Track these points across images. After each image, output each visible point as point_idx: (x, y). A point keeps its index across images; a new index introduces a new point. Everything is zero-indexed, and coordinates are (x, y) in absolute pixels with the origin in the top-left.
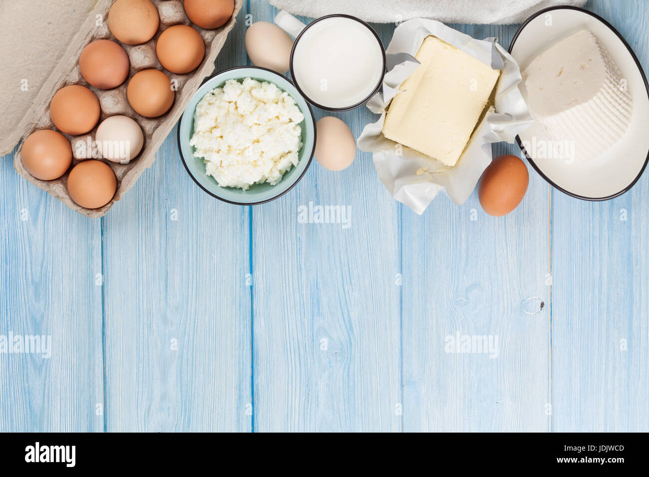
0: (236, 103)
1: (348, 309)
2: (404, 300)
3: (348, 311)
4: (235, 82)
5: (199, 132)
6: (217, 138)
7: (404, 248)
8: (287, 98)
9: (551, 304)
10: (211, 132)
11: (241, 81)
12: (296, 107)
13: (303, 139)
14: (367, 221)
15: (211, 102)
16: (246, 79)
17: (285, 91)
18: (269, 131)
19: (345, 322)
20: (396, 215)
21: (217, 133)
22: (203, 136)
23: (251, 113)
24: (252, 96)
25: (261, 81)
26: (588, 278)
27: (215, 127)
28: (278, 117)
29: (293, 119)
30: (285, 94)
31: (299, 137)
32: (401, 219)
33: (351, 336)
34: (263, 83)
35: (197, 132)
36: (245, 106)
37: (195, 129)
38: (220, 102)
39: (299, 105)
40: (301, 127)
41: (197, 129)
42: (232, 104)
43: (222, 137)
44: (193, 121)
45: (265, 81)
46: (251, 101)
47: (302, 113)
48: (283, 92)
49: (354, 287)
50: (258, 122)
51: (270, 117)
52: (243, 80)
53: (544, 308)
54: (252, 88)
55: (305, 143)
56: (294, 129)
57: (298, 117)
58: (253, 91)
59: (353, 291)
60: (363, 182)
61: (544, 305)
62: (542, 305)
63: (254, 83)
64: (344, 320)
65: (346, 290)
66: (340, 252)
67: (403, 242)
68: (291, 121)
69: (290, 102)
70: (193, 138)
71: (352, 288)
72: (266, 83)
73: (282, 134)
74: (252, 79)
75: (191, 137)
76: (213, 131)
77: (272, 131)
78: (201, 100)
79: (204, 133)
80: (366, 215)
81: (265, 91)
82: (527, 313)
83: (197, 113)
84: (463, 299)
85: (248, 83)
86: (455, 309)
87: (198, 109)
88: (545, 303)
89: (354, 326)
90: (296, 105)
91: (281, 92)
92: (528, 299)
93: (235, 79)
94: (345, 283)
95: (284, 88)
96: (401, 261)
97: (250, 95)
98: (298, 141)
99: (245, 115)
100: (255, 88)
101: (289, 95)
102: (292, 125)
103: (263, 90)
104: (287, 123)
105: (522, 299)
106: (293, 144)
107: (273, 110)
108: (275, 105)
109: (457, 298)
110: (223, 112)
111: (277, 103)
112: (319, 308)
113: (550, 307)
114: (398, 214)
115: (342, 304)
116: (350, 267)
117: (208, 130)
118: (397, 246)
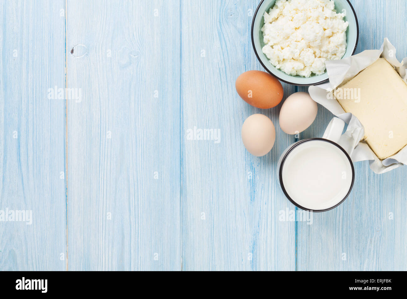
0: (315, 57)
1: (222, 50)
2: (179, 56)
3: (222, 47)
4: (317, 73)
5: (342, 33)
6: (328, 28)
7: (179, 97)
8: (276, 63)
9: (65, 52)
10: (333, 33)
11: (313, 74)
12: (268, 57)
13: (262, 34)
14: (207, 117)
15: (334, 56)
16: (309, 76)
17: (278, 69)
18: (288, 37)
19: (224, 39)
20: (184, 122)
21: (328, 32)
22: (339, 29)
23: (303, 50)
24: (303, 63)
25: (297, 76)
26: (37, 72)
27: (330, 37)
28: (282, 49)
29: (271, 48)
30: (278, 67)
31: (265, 35)
32: (181, 118)
33: (219, 28)
34: (295, 75)
35: (344, 32)
36: (308, 55)
37: (345, 34)
38: (327, 56)
39: (266, 59)
40: (264, 43)
41: (344, 34)
42: (318, 56)
43: (325, 30)
44: (347, 41)
45: (294, 76)
46: (304, 59)
47: (264, 53)
48: (279, 69)
49: (217, 66)
50: (297, 43)
51: (289, 48)
52: (311, 75)
53: (71, 49)
54: (303, 69)
55: (259, 31)
56: (269, 41)
57: (266, 50)
58: (303, 67)
59: (218, 63)
60: (209, 147)
61: (71, 51)
62: (72, 52)
63: (302, 74)
64: (225, 40)
65: (223, 64)
66: (228, 93)
67: (179, 101)
68: (272, 47)
69: (274, 61)
70: (346, 27)
71: (219, 65)
72: (293, 75)
73: (278, 36)
74: (304, 77)
75: (348, 28)
76: (332, 34)
77: (286, 37)
78: (342, 57)
79: (338, 32)
80: (208, 122)
81: (293, 68)
82: (84, 46)
83: (344, 47)
84: (133, 56)
85: (306, 73)
86: (140, 49)
87: (344, 49)
88: (70, 53)
89: (218, 36)
90: (269, 59)
91: (281, 68)
92: (83, 56)
93: (318, 75)
94: (224, 70)
95: (279, 71)
96: (181, 86)
97: (305, 64)
98: (265, 32)
99: (307, 48)
100: (301, 70)
101: (275, 67)
102: (271, 44)
103: (295, 68)
104: (275, 44)
105: (88, 56)
106: (268, 29)
107: (286, 53)
108: (285, 58)
109: (138, 57)
110: (324, 49)
111: (284, 60)
112: (244, 50)
113: (66, 50)
114: (183, 122)
115: (226, 53)
116: (220, 82)
117: (335, 34)
118: (184, 98)
